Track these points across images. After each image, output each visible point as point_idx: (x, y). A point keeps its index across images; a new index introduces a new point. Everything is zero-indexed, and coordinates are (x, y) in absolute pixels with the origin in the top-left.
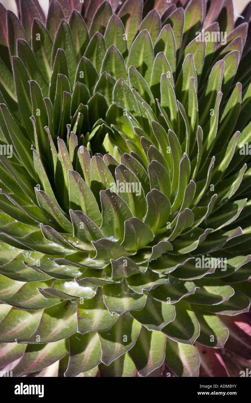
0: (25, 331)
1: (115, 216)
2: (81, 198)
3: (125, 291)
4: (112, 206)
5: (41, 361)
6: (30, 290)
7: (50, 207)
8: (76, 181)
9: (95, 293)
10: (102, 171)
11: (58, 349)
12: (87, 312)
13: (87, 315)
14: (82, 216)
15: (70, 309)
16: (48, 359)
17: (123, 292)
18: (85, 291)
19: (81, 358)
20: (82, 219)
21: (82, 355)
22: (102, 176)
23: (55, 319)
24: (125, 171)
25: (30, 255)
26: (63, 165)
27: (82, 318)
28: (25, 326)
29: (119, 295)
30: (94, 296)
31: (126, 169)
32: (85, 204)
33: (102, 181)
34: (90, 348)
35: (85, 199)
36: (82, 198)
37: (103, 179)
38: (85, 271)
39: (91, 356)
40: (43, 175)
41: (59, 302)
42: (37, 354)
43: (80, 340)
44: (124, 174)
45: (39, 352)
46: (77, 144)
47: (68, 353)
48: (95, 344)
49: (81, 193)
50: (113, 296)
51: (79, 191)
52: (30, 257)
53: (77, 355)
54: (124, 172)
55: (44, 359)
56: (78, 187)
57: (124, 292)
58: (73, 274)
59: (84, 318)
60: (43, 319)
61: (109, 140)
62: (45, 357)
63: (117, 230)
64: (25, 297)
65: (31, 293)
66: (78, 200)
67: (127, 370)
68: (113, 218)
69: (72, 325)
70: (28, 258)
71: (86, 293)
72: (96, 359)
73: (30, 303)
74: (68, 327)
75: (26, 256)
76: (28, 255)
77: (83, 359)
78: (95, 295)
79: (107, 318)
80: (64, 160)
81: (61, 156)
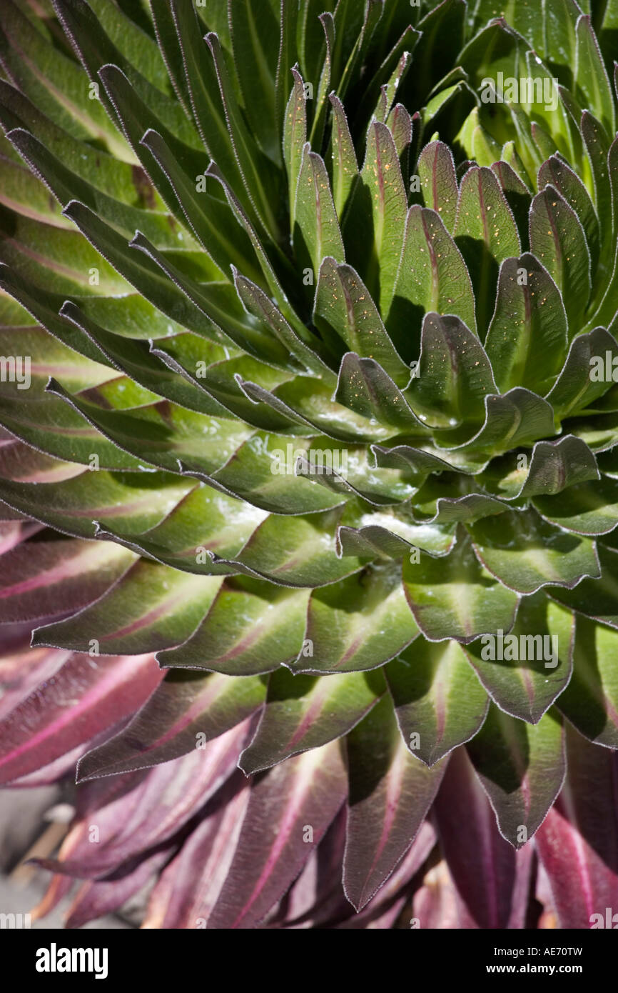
0: (266, 646)
1: (522, 329)
2: (430, 285)
3: (525, 533)
4: (523, 300)
5: (315, 722)
6: (277, 539)
7: (351, 313)
8: (428, 237)
9: (454, 540)
10: (489, 208)
11: (351, 692)
12: (429, 591)
13: (433, 599)
14: (455, 329)
15: (374, 586)
16: (331, 717)
17: (519, 536)
18: (422, 536)
19: (425, 711)
20: (452, 337)
21: (425, 703)
22: (487, 223)
23: (342, 612)
24: (554, 204)
25: (265, 446)
26: (376, 196)
27: (422, 608)
28: (262, 635)
29: (511, 543)
30: (452, 547)
31: (556, 198)
32: (440, 300)
33: (486, 236)
34: (440, 685)
35: (441, 287)
36: (432, 285)
37: (488, 229)
38: (423, 482)
39: (451, 706)
40: (324, 226)
41: (357, 568)
42: (300, 705)
43: (408, 665)
44: (552, 212)
45: (302, 699)
46: (411, 139)
47: (378, 700)
48: (451, 676)
49: (435, 271)
50: (496, 547)
51: (430, 265)
52: (266, 452)
53: (413, 704)
54: (553, 208)
55: (321, 718)
56: (428, 255)
57: (524, 536)
58: (394, 492)
59: (428, 606)
60: (314, 614)
61: (479, 126)
62: (322, 713)
63: (515, 368)
64: (270, 556)
65: (280, 546)
66: (420, 291)
67: (540, 740)
68: (515, 335)
69: (391, 628)
70: (263, 454)
71: (426, 541)
72: (467, 711)
73: (289, 571)
74: (382, 632)
75: (257, 449)
76: (261, 446)
77: (433, 712)
78: (455, 545)
79: (488, 606)
80: (382, 181)
81: (376, 172)
